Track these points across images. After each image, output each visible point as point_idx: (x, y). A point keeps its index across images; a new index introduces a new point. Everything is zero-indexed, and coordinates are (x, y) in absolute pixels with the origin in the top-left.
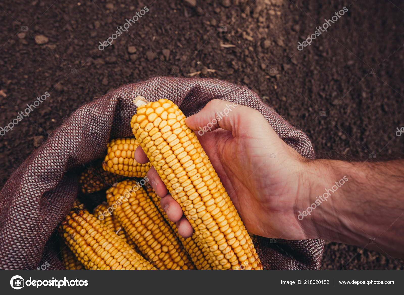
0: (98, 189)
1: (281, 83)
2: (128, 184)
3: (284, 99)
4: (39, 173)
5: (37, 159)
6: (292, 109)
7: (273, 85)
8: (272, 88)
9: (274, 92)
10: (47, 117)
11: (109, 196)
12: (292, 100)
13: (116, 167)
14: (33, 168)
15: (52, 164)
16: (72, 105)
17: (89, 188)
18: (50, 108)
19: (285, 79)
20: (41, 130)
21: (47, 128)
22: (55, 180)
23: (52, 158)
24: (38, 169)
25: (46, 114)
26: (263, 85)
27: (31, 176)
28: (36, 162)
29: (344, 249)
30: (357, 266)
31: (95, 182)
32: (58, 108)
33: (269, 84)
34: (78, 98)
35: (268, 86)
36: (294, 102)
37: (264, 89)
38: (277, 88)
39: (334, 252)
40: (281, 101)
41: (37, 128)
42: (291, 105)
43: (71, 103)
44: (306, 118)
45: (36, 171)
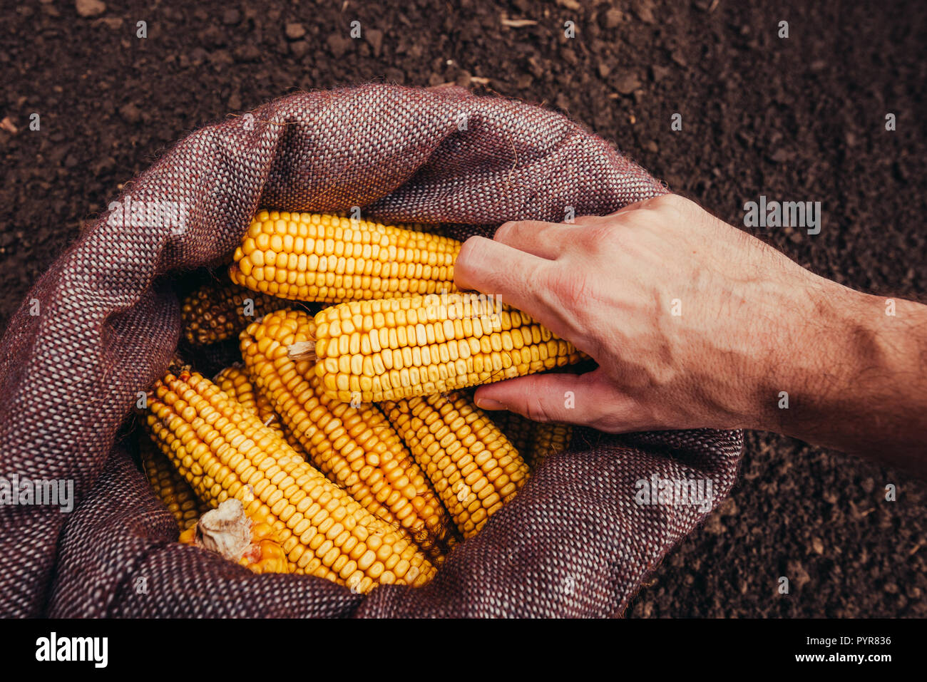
0: (223, 336)
1: (646, 110)
2: (287, 317)
3: (653, 147)
4: (100, 270)
5: (95, 237)
6: (673, 170)
7: (626, 114)
8: (624, 123)
9: (630, 133)
10: (108, 178)
11: (247, 343)
12: (672, 150)
13: (259, 273)
14: (87, 256)
15: (130, 253)
17: (202, 331)
18: (112, 160)
19: (655, 101)
20: (93, 206)
22: (133, 291)
23: (129, 238)
24: (98, 261)
25: (104, 172)
26: (602, 114)
27: (82, 273)
28: (95, 243)
29: (792, 491)
30: (822, 533)
31: (215, 318)
32: (132, 160)
33: (618, 114)
35: (614, 117)
36: (678, 156)
37: (606, 124)
38: (636, 123)
39: (768, 498)
40: (647, 151)
41: (85, 203)
42: (669, 162)
44: (705, 194)
45: (94, 263)
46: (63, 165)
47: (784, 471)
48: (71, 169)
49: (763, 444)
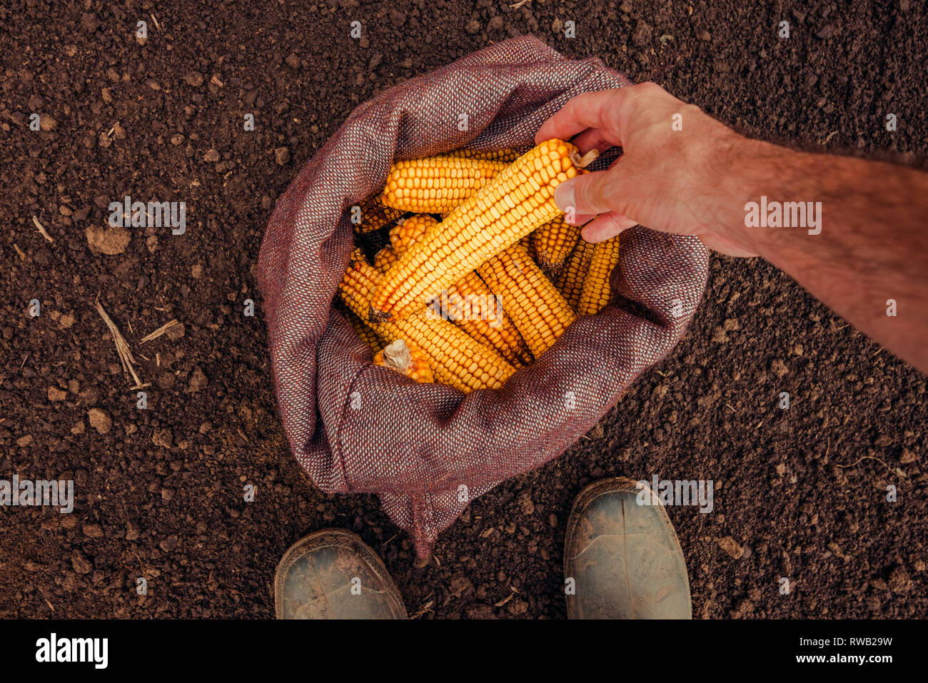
0: (377, 228)
2: (418, 223)
3: (707, 36)
6: (722, 57)
8: (682, 15)
9: (687, 23)
10: (286, 115)
11: (394, 239)
12: (724, 37)
13: (400, 202)
16: (319, 92)
17: (364, 226)
20: (281, 138)
21: (290, 133)
22: (331, 227)
24: (312, 215)
25: (284, 112)
29: (786, 313)
30: (805, 341)
31: (371, 217)
32: (300, 98)
34: (326, 78)
35: (674, 10)
36: (729, 42)
37: (665, 18)
38: (694, 14)
39: (765, 318)
40: (700, 41)
41: (275, 134)
42: (720, 48)
43: (318, 88)
44: (749, 75)
46: (255, 106)
47: (780, 299)
48: (262, 109)
49: (766, 281)
